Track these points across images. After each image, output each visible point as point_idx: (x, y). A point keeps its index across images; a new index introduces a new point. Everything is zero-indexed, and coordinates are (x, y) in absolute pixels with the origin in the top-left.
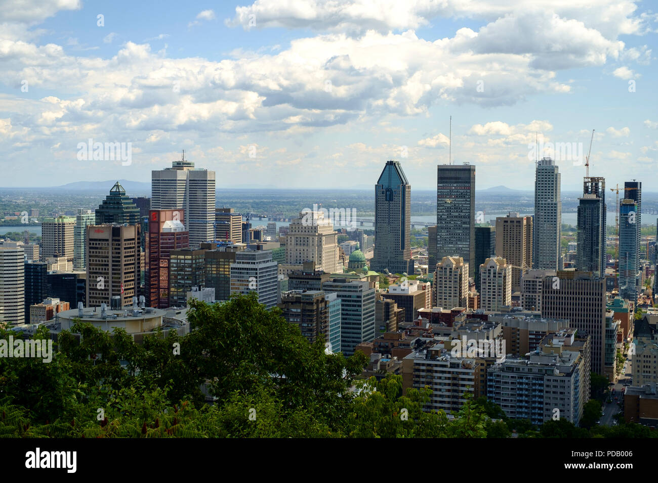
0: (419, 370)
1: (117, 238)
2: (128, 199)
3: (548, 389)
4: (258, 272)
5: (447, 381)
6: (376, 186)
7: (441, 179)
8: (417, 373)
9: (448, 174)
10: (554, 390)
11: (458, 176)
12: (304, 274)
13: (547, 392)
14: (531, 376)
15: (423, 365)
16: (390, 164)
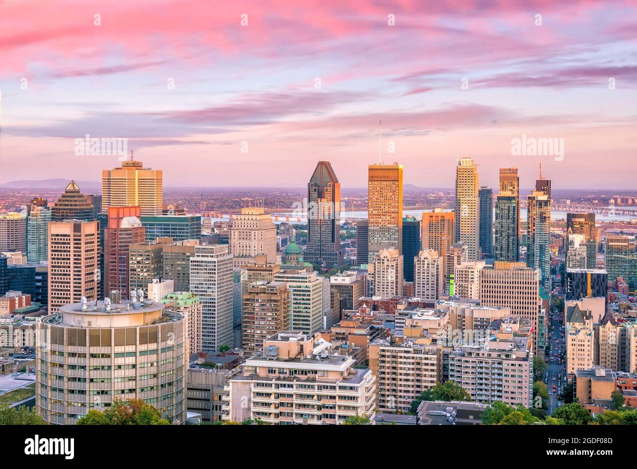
0: (383, 356)
1: (78, 234)
2: (82, 196)
3: (507, 373)
4: (216, 264)
5: (411, 366)
6: (309, 184)
7: (372, 179)
8: (382, 359)
9: (377, 173)
10: (512, 373)
11: (387, 175)
12: (257, 266)
13: (506, 376)
14: (490, 361)
15: (388, 351)
16: (321, 164)
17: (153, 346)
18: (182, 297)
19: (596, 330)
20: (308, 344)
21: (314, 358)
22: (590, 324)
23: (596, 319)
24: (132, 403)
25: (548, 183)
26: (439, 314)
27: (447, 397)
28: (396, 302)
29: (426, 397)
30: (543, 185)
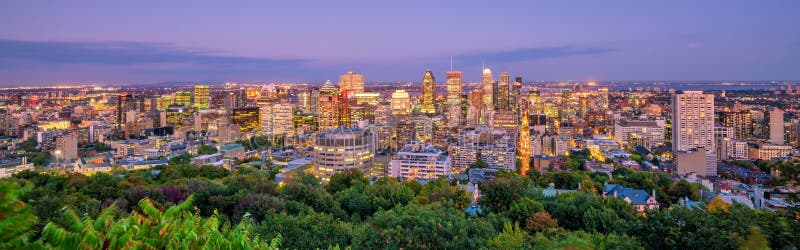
17: (360, 146)
18: (372, 126)
19: (542, 138)
20: (423, 146)
21: (425, 151)
22: (539, 136)
23: (542, 134)
24: (352, 169)
25: (520, 79)
26: (477, 132)
27: (481, 167)
28: (458, 127)
29: (472, 166)
30: (519, 79)
